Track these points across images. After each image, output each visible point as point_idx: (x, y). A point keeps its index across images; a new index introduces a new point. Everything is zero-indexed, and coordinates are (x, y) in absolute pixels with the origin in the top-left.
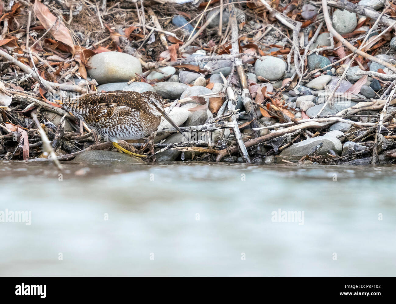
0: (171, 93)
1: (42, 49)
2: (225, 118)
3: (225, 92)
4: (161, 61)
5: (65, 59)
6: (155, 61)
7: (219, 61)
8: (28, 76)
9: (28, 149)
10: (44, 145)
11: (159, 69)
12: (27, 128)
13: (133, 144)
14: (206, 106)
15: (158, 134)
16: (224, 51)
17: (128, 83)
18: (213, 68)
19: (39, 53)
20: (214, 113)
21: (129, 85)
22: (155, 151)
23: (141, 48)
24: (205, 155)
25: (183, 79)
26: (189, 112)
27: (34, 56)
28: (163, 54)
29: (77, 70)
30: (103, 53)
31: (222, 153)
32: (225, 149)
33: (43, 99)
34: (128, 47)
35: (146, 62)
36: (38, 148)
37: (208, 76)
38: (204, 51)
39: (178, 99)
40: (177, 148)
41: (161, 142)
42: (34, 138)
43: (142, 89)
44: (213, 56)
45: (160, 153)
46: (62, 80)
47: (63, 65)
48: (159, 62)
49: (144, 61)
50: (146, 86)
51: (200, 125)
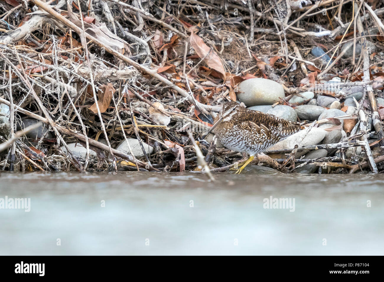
0: (310, 115)
1: (197, 76)
2: (358, 138)
3: (357, 114)
4: (302, 87)
5: (217, 84)
6: (296, 87)
7: (352, 87)
8: (185, 99)
9: (184, 163)
10: (199, 160)
11: (300, 94)
12: (183, 145)
13: (276, 159)
14: (341, 126)
15: (298, 151)
16: (357, 78)
17: (273, 106)
18: (347, 93)
19: (194, 79)
20: (348, 133)
21: (273, 107)
22: (296, 166)
23: (284, 75)
24: (339, 169)
25: (320, 102)
26: (326, 131)
27: (190, 81)
28: (303, 81)
29: (228, 94)
30: (250, 80)
31: (355, 167)
32: (358, 165)
33: (197, 120)
34: (273, 75)
35: (289, 87)
36: (193, 162)
37: (342, 101)
38: (339, 78)
39: (316, 121)
40: (315, 163)
41: (301, 158)
42: (190, 153)
43: (285, 111)
44: (347, 83)
45: (300, 167)
46: (214, 103)
47: (215, 89)
48: (300, 88)
49: (287, 87)
50: (288, 109)
51: (335, 143)
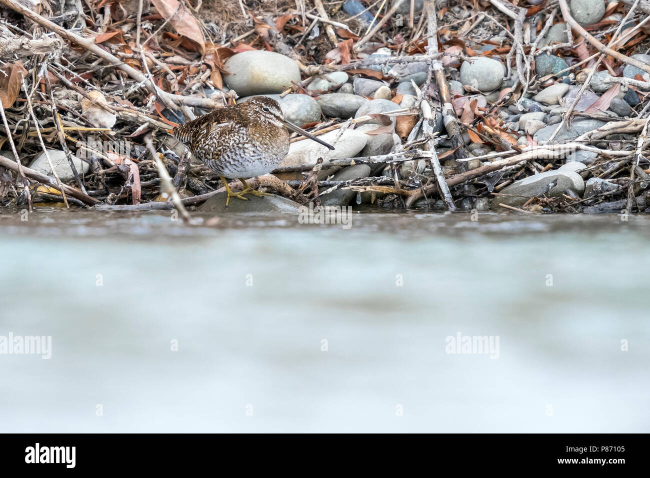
0: (343, 110)
1: (159, 47)
2: (419, 145)
3: (418, 108)
4: (328, 64)
5: (192, 61)
6: (319, 64)
7: (410, 63)
8: (139, 85)
9: (139, 189)
10: (163, 183)
11: (324, 75)
12: (138, 159)
13: (288, 181)
14: (392, 127)
15: (323, 168)
16: (417, 49)
17: (282, 95)
18: (401, 74)
19: (154, 53)
20: (403, 138)
21: (282, 98)
22: (320, 192)
23: (300, 46)
24: (390, 197)
25: (358, 89)
26: (368, 136)
27: (148, 56)
28: (331, 55)
29: (209, 77)
30: (245, 53)
31: (414, 194)
32: (419, 189)
33: (160, 118)
34: (281, 45)
35: (307, 65)
36: (153, 187)
37: (394, 86)
38: (389, 50)
39: (351, 118)
40: (351, 187)
41: (328, 179)
42: (148, 173)
43: (301, 103)
44: (401, 57)
45: (326, 194)
46: (187, 91)
47: (189, 69)
48: (325, 65)
49: (304, 64)
50: (307, 100)
51: (382, 154)
